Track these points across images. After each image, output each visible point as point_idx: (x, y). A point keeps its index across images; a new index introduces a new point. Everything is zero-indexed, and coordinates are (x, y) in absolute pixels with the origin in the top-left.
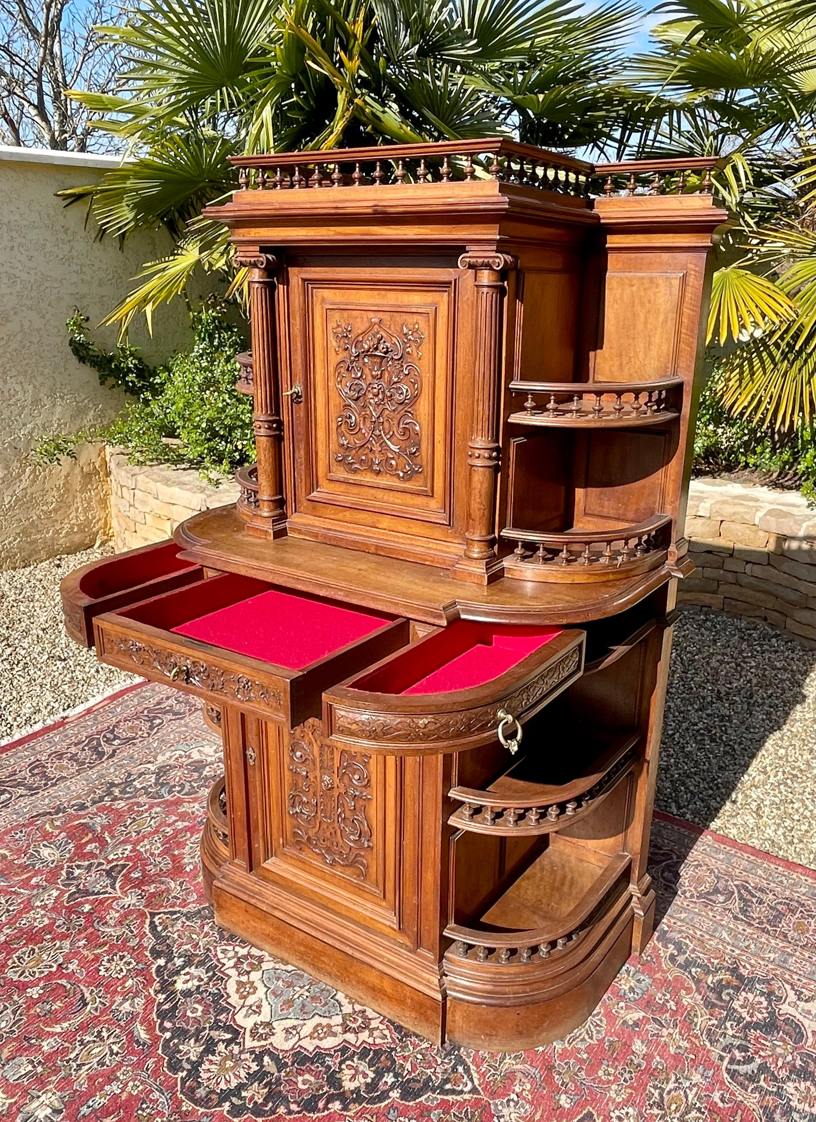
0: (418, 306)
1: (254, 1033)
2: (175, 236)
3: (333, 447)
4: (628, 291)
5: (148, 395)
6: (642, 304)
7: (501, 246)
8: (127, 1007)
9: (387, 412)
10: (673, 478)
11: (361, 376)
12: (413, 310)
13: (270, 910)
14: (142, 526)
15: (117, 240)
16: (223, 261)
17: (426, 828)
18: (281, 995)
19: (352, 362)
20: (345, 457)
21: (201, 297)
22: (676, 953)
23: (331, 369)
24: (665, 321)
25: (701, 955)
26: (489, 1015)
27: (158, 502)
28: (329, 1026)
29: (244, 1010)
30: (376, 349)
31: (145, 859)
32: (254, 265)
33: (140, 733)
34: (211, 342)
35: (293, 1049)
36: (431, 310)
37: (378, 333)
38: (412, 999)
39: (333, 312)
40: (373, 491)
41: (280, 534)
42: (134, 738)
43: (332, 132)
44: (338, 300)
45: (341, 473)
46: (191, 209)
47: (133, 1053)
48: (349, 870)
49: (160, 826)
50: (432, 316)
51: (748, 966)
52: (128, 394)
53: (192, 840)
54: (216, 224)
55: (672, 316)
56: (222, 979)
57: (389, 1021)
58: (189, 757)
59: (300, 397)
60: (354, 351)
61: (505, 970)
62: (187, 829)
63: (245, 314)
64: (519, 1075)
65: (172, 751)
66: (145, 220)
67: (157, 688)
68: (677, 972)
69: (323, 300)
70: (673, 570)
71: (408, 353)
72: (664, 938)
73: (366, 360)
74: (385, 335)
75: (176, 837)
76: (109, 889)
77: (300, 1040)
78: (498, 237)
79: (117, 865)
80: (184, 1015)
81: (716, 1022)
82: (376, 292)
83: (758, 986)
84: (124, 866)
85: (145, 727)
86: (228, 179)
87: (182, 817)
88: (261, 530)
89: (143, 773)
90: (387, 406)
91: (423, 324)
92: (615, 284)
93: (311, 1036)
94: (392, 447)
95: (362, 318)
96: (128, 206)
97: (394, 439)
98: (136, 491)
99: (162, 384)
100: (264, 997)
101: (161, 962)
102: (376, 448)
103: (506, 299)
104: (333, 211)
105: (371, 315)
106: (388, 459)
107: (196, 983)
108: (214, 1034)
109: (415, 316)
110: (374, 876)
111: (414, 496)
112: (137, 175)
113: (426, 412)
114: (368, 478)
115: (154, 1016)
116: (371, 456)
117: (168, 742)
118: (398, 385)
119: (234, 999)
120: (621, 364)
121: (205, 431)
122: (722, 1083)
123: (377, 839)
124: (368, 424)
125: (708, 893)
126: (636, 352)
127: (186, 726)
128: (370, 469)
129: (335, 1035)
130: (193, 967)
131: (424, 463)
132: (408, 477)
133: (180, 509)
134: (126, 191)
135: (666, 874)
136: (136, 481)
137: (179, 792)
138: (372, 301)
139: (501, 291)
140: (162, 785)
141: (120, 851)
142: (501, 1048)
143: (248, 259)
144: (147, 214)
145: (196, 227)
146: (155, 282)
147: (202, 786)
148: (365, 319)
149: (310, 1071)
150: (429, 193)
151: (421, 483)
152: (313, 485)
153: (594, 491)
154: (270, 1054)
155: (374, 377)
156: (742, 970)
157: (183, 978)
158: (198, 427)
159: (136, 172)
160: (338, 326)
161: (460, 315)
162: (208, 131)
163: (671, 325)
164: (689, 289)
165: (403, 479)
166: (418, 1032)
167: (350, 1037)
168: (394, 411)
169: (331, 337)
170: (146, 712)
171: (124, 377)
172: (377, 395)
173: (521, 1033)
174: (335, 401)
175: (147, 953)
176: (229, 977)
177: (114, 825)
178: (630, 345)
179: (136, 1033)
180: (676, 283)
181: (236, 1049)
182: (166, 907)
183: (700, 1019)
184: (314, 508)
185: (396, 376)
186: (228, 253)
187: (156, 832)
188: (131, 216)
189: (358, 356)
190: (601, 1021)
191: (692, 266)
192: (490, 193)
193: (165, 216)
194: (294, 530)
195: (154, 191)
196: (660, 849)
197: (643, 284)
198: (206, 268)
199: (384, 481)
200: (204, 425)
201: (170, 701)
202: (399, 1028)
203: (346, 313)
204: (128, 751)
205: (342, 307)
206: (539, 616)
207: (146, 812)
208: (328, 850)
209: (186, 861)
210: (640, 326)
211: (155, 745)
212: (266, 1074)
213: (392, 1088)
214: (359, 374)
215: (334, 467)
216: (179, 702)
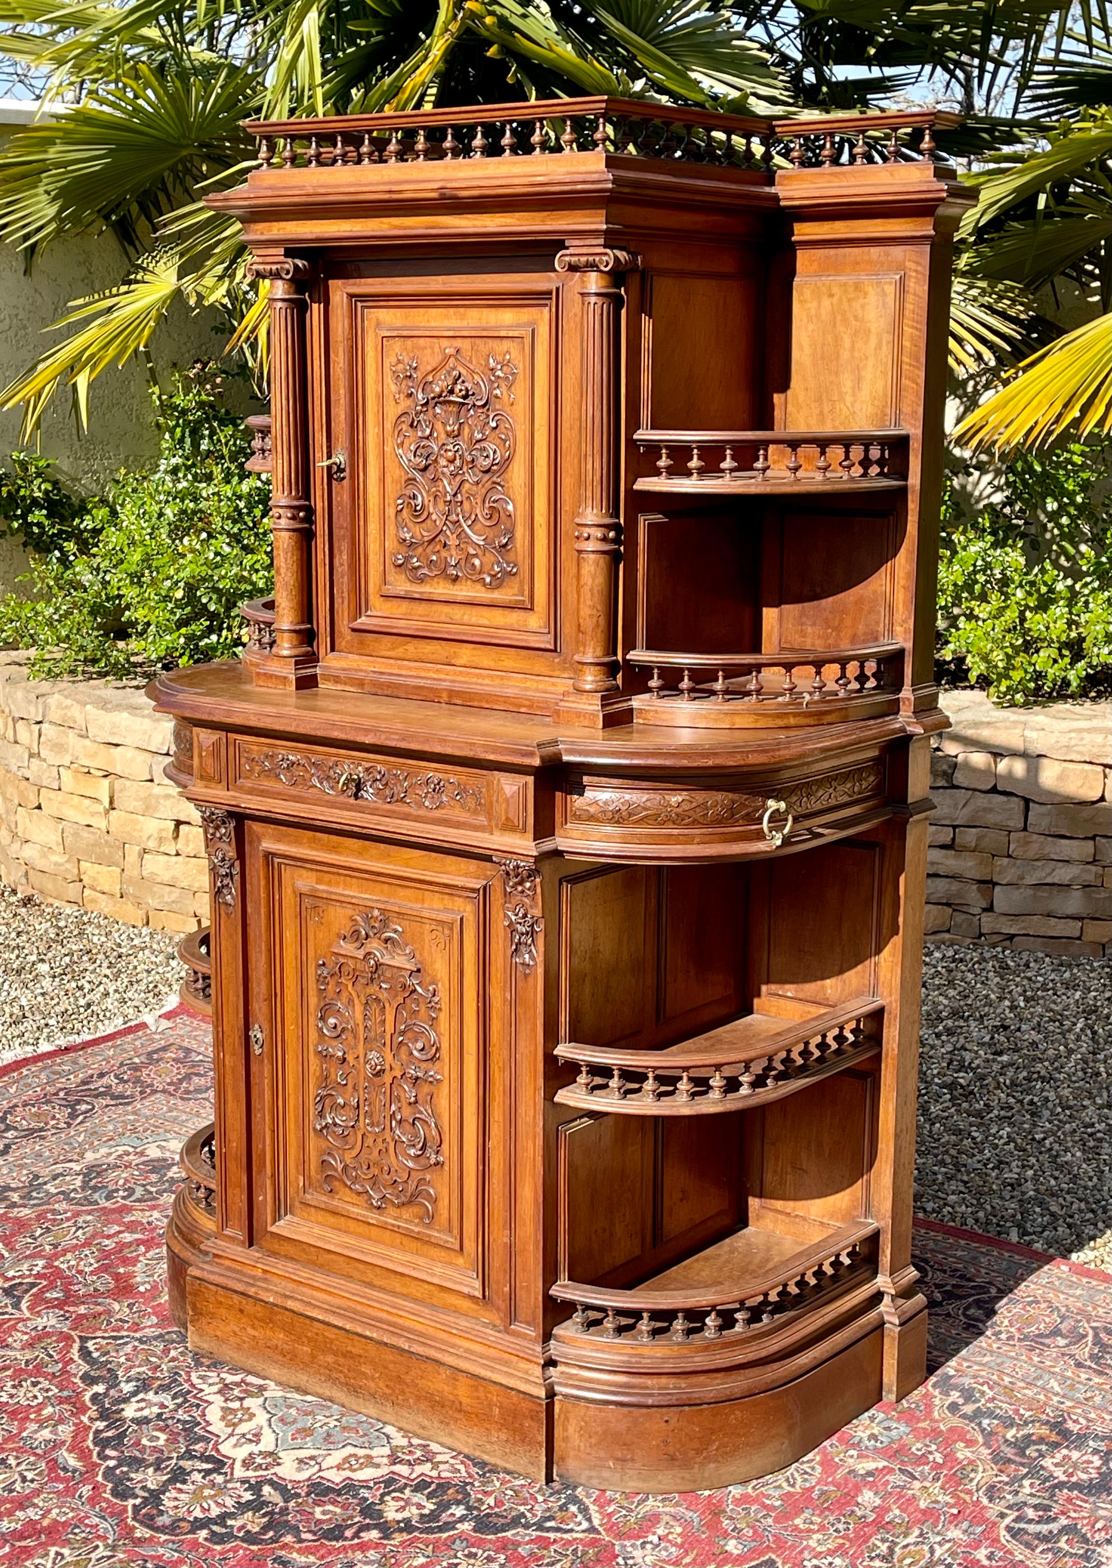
0: (509, 327)
1: (246, 1464)
2: (130, 249)
3: (391, 544)
4: (826, 303)
5: (71, 546)
6: (845, 321)
7: (611, 240)
8: (46, 1434)
9: (467, 486)
10: (902, 582)
11: (431, 434)
12: (503, 334)
13: (279, 1301)
14: (52, 795)
15: (21, 257)
16: (223, 289)
17: (521, 1110)
18: (295, 1421)
19: (418, 414)
20: (407, 559)
21: (175, 365)
22: (961, 1401)
23: (389, 426)
24: (879, 346)
25: (1004, 1405)
26: (617, 1420)
27: (87, 742)
28: (369, 1457)
29: (233, 1440)
30: (451, 392)
31: (68, 1277)
32: (276, 276)
33: (53, 1122)
34: (196, 445)
35: (309, 1479)
36: (526, 333)
37: (454, 369)
38: (501, 1407)
39: (392, 341)
40: (447, 609)
41: (306, 683)
42: (42, 1130)
43: (426, 58)
44: (399, 324)
45: (401, 585)
46: (162, 197)
47: (58, 1479)
48: (407, 1213)
49: (94, 1236)
50: (528, 341)
51: (1081, 1420)
52: (30, 548)
53: (148, 1255)
54: (220, 220)
55: (887, 338)
56: (198, 1406)
57: (467, 1457)
58: (142, 1154)
59: (343, 470)
60: (420, 396)
61: (646, 1351)
62: (139, 1242)
63: (260, 387)
64: (666, 1518)
65: (111, 1147)
66: (74, 219)
67: (81, 1060)
68: (956, 1421)
69: (378, 324)
70: (909, 724)
71: (496, 397)
72: (946, 1385)
73: (438, 410)
74: (463, 372)
75: (121, 1251)
76: (10, 1309)
77: (320, 1470)
78: (604, 227)
79: (21, 1284)
80: (138, 1443)
81: (1006, 1479)
82: (452, 310)
83: (1091, 1443)
84: (33, 1285)
85: (62, 1115)
86: (235, 140)
87: (131, 1227)
88: (277, 677)
89: (61, 1174)
90: (467, 477)
91: (515, 353)
92: (808, 294)
93: (339, 1467)
94: (475, 538)
95: (432, 348)
96: (48, 193)
97: (478, 526)
98: (45, 726)
99: (97, 532)
100: (265, 1425)
101: (100, 1388)
102: (453, 541)
103: (623, 312)
104: (387, 196)
105: (445, 343)
106: (469, 556)
107: (156, 1410)
108: (187, 1464)
109: (505, 341)
110: (446, 1215)
111: (507, 612)
112: (69, 138)
113: (522, 482)
114: (440, 589)
115: (90, 1443)
116: (444, 554)
117: (105, 1135)
118: (483, 444)
119: (218, 1426)
120: (821, 413)
121: (179, 604)
122: (997, 1540)
123: (449, 1150)
124: (441, 506)
125: (1040, 1336)
126: (841, 394)
127: (135, 1113)
128: (444, 574)
129: (378, 1466)
130: (151, 1393)
131: (520, 558)
132: (498, 582)
133: (130, 753)
134: (43, 168)
135: (971, 1312)
136: (46, 707)
137: (123, 1198)
138: (447, 323)
139: (616, 301)
140: (95, 1189)
141: (25, 1267)
142: (641, 1485)
143: (268, 267)
144: (81, 209)
145: (174, 228)
146: (93, 333)
147: (165, 1191)
148: (437, 350)
149: (334, 1503)
150: (517, 170)
151: (516, 590)
152: (359, 607)
153: (791, 610)
154: (271, 1483)
155: (448, 435)
156: (1070, 1425)
157: (135, 1406)
158: (167, 598)
159: (66, 131)
160: (399, 362)
161: (566, 338)
162: (199, 52)
163: (886, 350)
164: (910, 298)
165: (490, 587)
166: (509, 1466)
167: (403, 1470)
168: (477, 483)
169: (389, 380)
170: (62, 1094)
171: (24, 516)
172: (452, 461)
173: (673, 1458)
174: (394, 473)
175: (77, 1380)
176: (210, 1403)
177: (13, 1235)
178: (831, 383)
179: (60, 1460)
180: (890, 290)
181: (219, 1479)
182: (105, 1331)
183: (980, 1475)
184: (361, 643)
185: (482, 431)
186: (232, 277)
187: (87, 1244)
188: (52, 211)
189: (427, 403)
190: (813, 1468)
191: (912, 265)
192: (593, 168)
193: (113, 211)
194: (327, 678)
195: (96, 166)
196: (969, 1280)
197: (846, 292)
198: (192, 302)
199: (463, 591)
200: (179, 594)
201: (105, 1080)
202: (482, 1464)
203: (409, 342)
204: (29, 1148)
205: (405, 333)
206: (673, 755)
207: (68, 1219)
208: (374, 1181)
209: (138, 1279)
210: (845, 355)
211: (80, 1139)
212: (266, 1503)
213: (462, 1519)
214: (428, 432)
215: (393, 575)
216: (122, 1081)
